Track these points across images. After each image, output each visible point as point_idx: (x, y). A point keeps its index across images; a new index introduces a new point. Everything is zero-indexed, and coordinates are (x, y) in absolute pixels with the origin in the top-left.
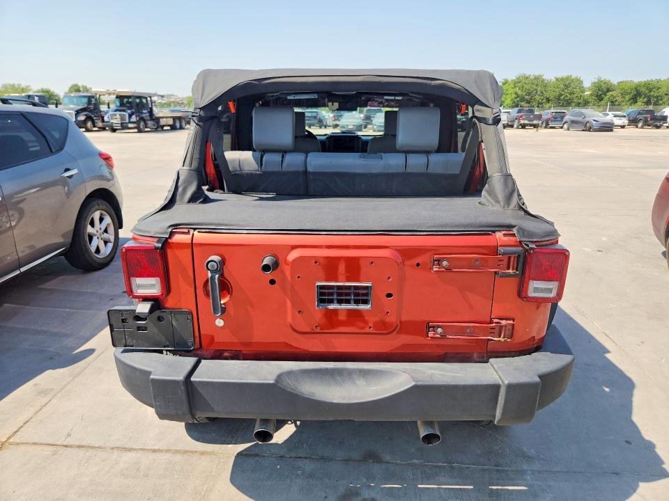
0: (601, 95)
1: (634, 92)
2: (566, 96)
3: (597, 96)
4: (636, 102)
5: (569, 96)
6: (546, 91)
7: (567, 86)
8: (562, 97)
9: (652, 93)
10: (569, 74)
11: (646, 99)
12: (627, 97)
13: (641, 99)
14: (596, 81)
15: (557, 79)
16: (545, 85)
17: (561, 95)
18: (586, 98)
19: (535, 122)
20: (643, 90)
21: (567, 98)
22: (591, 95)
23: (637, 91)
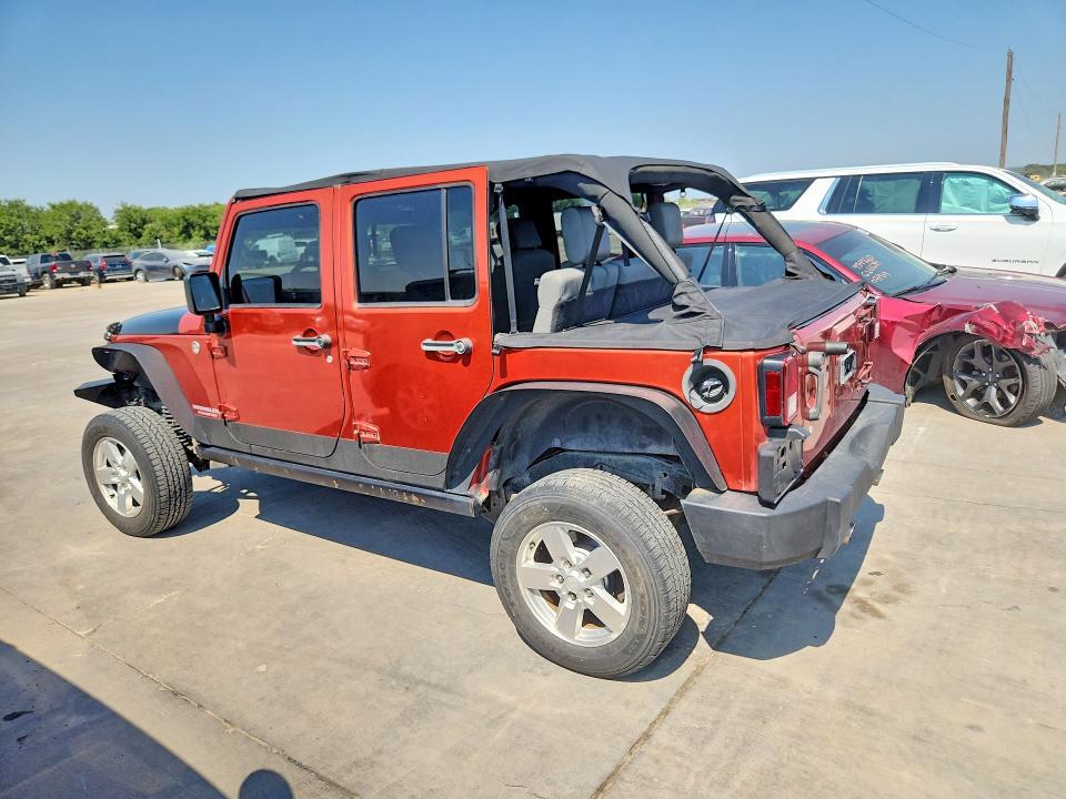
0: (136, 229)
1: (183, 224)
2: (79, 233)
3: (130, 230)
4: (190, 237)
5: (84, 232)
6: (40, 227)
7: (76, 218)
8: (74, 235)
9: (208, 223)
10: (71, 199)
11: (202, 232)
12: (176, 230)
13: (196, 232)
14: (121, 208)
15: (53, 207)
16: (36, 216)
17: (70, 232)
18: (114, 233)
19: (82, 275)
20: (194, 219)
21: (82, 237)
22: (121, 230)
23: (186, 220)
